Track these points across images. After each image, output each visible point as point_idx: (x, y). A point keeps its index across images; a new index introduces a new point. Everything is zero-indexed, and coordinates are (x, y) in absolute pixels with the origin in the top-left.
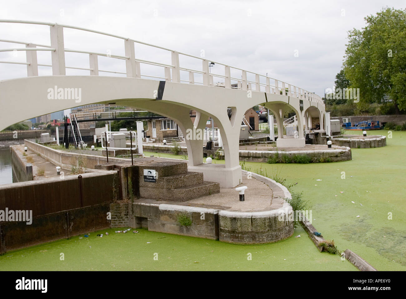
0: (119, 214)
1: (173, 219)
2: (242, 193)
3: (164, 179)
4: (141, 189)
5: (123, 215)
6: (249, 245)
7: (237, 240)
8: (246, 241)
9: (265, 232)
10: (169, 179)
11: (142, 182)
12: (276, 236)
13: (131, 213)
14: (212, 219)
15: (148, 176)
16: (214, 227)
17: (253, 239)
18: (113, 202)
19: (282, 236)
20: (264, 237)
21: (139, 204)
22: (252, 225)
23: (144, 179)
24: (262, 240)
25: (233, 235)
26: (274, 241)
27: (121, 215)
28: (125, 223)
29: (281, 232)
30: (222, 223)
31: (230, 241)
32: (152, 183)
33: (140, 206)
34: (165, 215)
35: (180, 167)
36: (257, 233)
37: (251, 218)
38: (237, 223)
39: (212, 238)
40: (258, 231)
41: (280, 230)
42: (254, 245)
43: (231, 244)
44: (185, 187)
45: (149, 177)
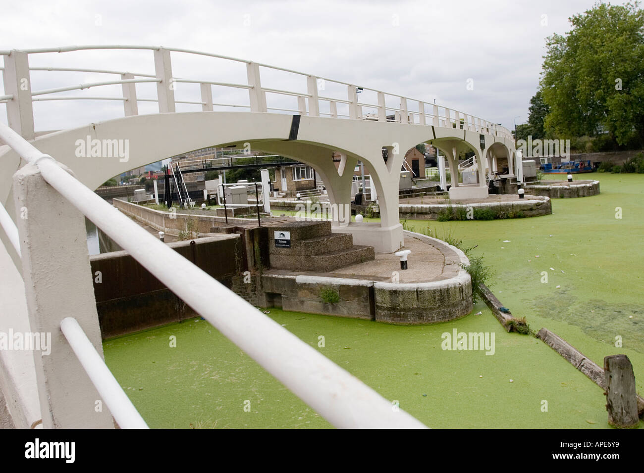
0: (245, 290)
1: (315, 294)
2: (404, 259)
3: (301, 243)
4: (272, 257)
5: (250, 291)
6: (414, 325)
7: (399, 319)
8: (411, 320)
9: (434, 308)
10: (308, 243)
11: (273, 248)
12: (450, 313)
13: (259, 288)
14: (365, 294)
15: (281, 240)
16: (368, 304)
17: (420, 318)
18: (236, 274)
19: (457, 313)
20: (434, 315)
21: (270, 276)
22: (418, 299)
23: (276, 243)
24: (431, 319)
25: (394, 313)
26: (447, 320)
27: (246, 291)
28: (252, 300)
29: (457, 309)
30: (378, 298)
31: (390, 321)
32: (286, 249)
33: (271, 279)
34: (304, 289)
35: (321, 227)
36: (425, 309)
37: (417, 291)
38: (398, 297)
39: (367, 318)
40: (426, 307)
41: (454, 305)
42: (421, 325)
43: (391, 324)
44: (329, 253)
45: (282, 242)
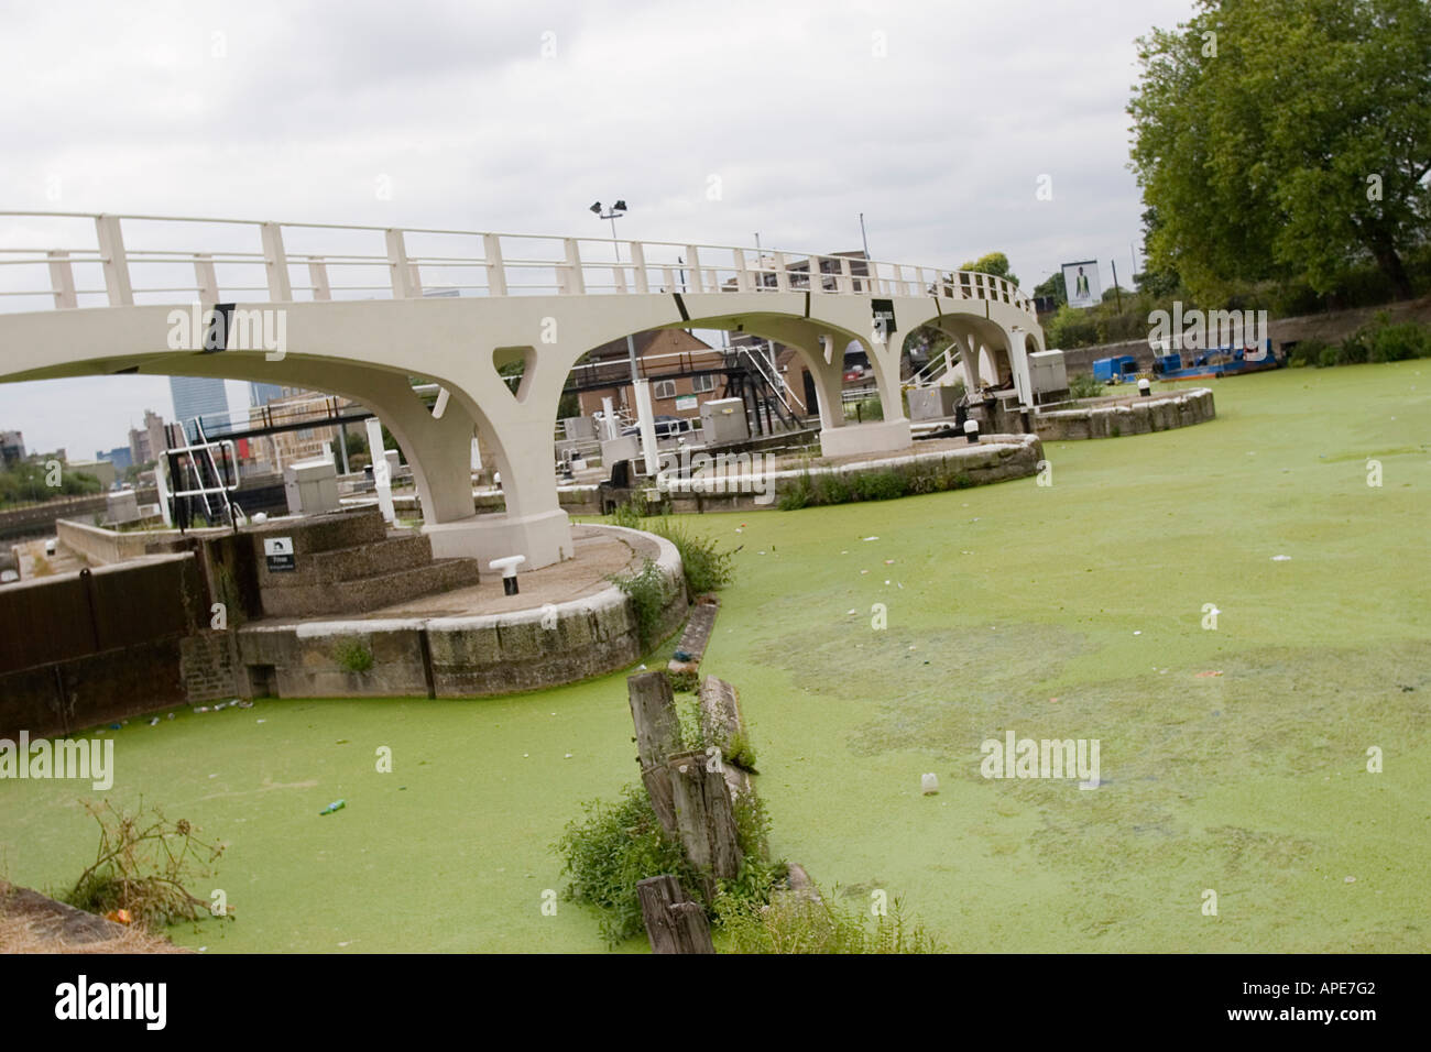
0: (207, 666)
1: (332, 658)
2: (510, 574)
3: (312, 559)
4: (264, 594)
5: (218, 667)
6: (500, 697)
7: (471, 687)
8: (492, 687)
9: (535, 660)
10: (325, 558)
11: (264, 575)
12: (570, 669)
13: (235, 658)
14: (415, 645)
15: (277, 556)
16: (420, 664)
17: (508, 682)
18: (187, 635)
19: (586, 667)
20: (535, 674)
21: (252, 630)
22: (501, 645)
23: (269, 565)
24: (532, 682)
25: (461, 678)
26: (565, 681)
27: (211, 668)
28: (223, 686)
29: (584, 659)
30: (435, 650)
31: (457, 694)
32: (288, 575)
33: (255, 636)
34: (312, 649)
35: (360, 524)
36: (517, 664)
37: (497, 628)
38: (464, 644)
39: (422, 693)
40: (518, 659)
41: (577, 653)
42: (511, 695)
43: (460, 700)
44: (375, 574)
45: (280, 560)
